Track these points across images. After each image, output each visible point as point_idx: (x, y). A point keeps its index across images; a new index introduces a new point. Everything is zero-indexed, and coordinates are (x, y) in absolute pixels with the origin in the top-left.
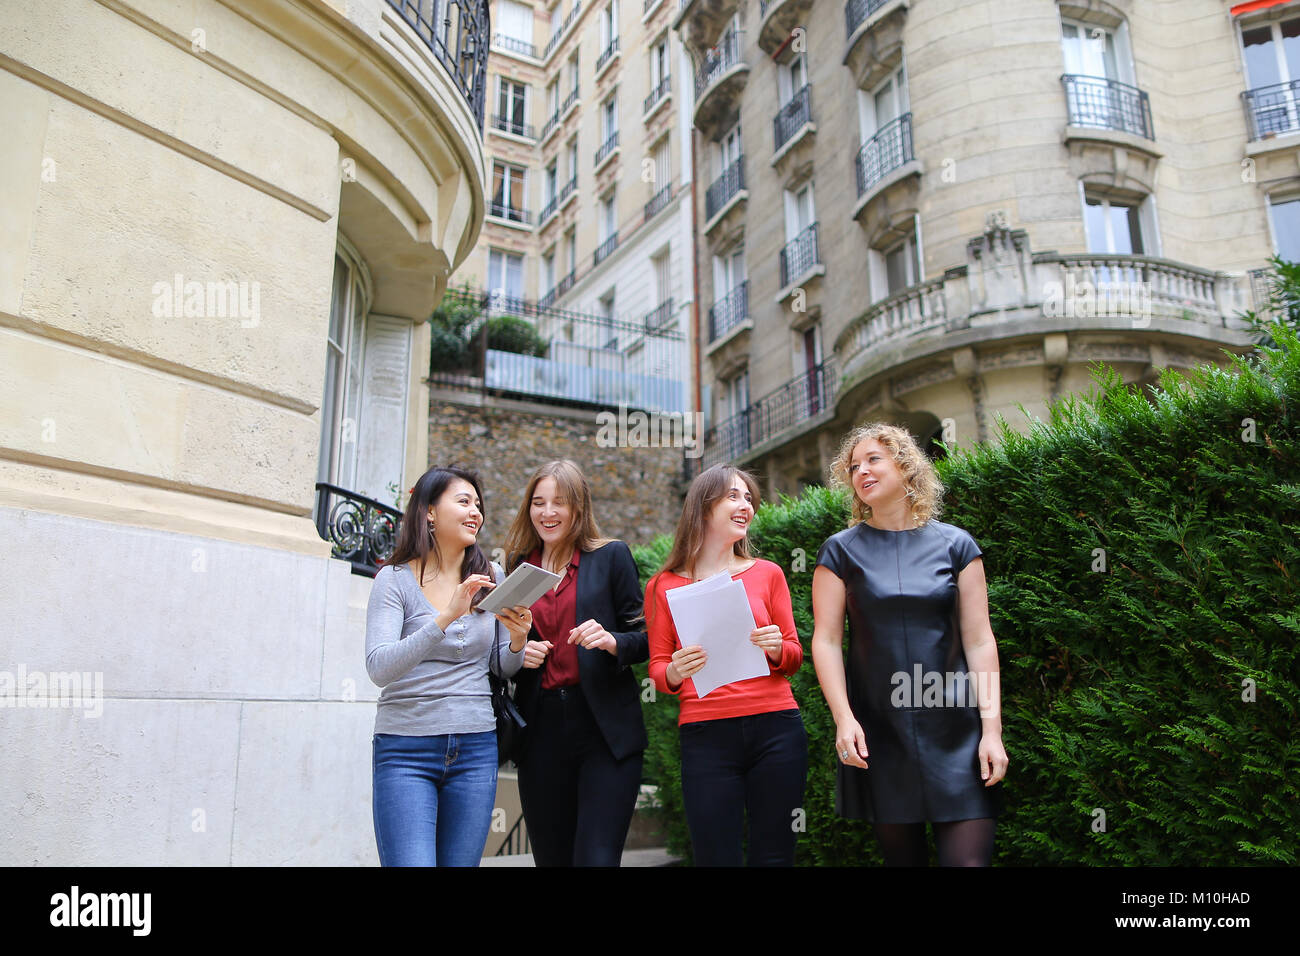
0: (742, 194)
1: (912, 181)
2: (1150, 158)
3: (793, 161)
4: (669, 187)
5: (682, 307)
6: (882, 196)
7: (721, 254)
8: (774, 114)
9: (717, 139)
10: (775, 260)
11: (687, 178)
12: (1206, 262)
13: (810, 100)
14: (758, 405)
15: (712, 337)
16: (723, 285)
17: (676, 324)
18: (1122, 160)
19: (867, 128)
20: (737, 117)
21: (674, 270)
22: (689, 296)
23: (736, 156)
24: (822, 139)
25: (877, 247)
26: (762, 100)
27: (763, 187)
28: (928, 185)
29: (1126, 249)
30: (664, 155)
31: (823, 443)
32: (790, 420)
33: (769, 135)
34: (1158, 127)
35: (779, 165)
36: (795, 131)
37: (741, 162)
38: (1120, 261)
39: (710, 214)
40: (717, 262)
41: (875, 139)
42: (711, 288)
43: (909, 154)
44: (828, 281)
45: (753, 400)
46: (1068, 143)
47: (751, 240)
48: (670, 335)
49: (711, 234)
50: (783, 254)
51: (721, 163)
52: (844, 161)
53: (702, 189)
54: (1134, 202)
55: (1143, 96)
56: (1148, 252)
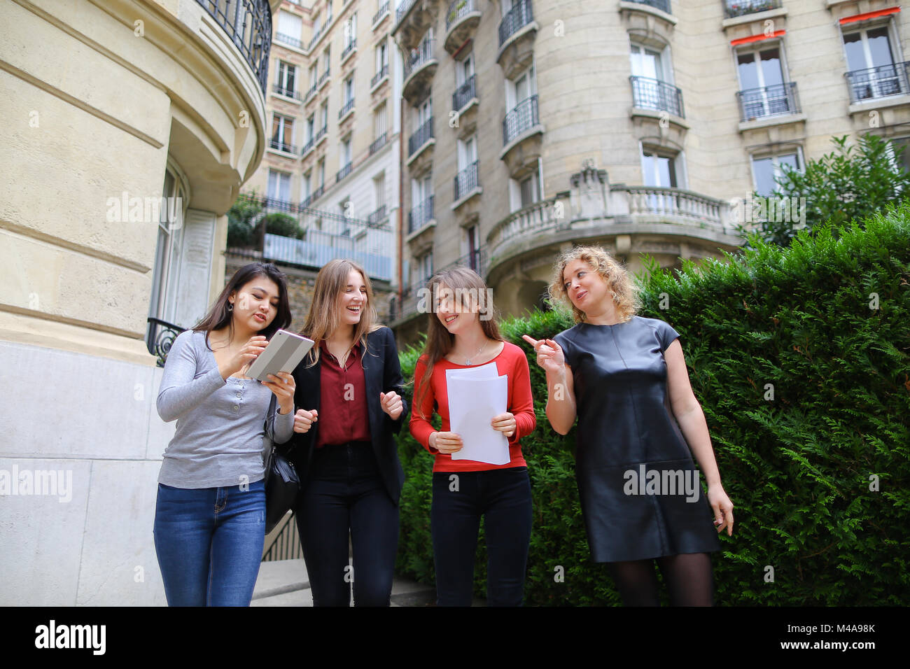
0: (431, 141)
1: (537, 137)
2: (682, 129)
4: (385, 134)
5: (392, 211)
7: (418, 178)
8: (452, 92)
9: (417, 106)
12: (714, 193)
13: (475, 84)
15: (411, 230)
16: (418, 197)
19: (511, 103)
20: (429, 92)
21: (387, 187)
22: (396, 204)
23: (428, 117)
24: (482, 108)
25: (515, 177)
26: (446, 81)
28: (548, 140)
29: (667, 184)
34: (687, 110)
36: (466, 103)
37: (432, 121)
38: (663, 191)
39: (411, 151)
40: (415, 184)
41: (515, 110)
42: (410, 199)
43: (536, 120)
44: (484, 198)
46: (633, 118)
47: (436, 170)
48: (384, 228)
49: (411, 165)
50: (456, 179)
51: (418, 121)
52: (496, 123)
53: (406, 137)
54: (672, 156)
55: (679, 91)
56: (680, 186)
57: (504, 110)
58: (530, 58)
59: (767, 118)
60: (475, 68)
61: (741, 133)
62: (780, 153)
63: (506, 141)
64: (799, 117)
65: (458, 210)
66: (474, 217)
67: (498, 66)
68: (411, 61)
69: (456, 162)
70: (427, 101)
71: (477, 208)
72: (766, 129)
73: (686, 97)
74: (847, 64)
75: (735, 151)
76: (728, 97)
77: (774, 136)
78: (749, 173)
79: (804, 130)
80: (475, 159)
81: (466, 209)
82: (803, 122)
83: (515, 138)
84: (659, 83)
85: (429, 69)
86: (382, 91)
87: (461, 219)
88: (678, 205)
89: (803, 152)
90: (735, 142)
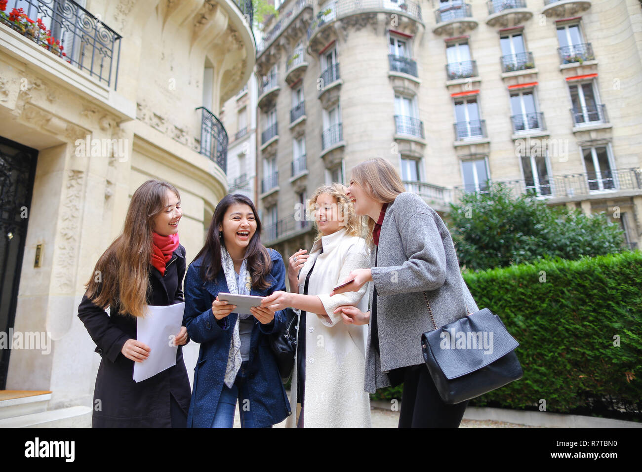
0: (276, 137)
1: (342, 148)
2: (422, 145)
3: (297, 129)
4: (246, 128)
5: (251, 178)
6: (331, 152)
7: (267, 159)
8: (290, 108)
9: (266, 112)
10: (289, 166)
11: (253, 126)
13: (304, 107)
14: (282, 221)
15: (263, 191)
16: (268, 172)
17: (247, 184)
18: (414, 146)
20: (275, 105)
21: (247, 162)
22: (253, 174)
23: (274, 121)
24: (309, 122)
25: (329, 169)
26: (286, 101)
27: (285, 137)
28: (348, 150)
29: (415, 179)
30: (244, 115)
31: (307, 239)
32: (293, 228)
33: (288, 117)
34: (426, 133)
35: (292, 129)
37: (277, 124)
38: (411, 183)
39: (263, 142)
40: (265, 162)
41: (329, 130)
42: (263, 171)
44: (310, 177)
45: (279, 219)
46: (396, 140)
47: (280, 155)
48: (245, 188)
49: (264, 151)
50: (292, 164)
52: (317, 132)
53: (260, 131)
54: (417, 160)
55: (421, 123)
57: (322, 128)
58: (338, 100)
59: (470, 139)
60: (304, 97)
61: (456, 148)
62: (476, 159)
63: (323, 148)
64: (486, 140)
65: (294, 183)
66: (303, 188)
67: (319, 102)
68: (264, 85)
69: (292, 153)
70: (273, 110)
71: (305, 183)
72: (468, 146)
73: (426, 126)
74: (511, 111)
75: (452, 157)
76: (449, 127)
77: (473, 150)
78: (459, 170)
79: (489, 147)
80: (304, 152)
81: (299, 183)
82: (488, 143)
83: (329, 147)
84: (411, 119)
85: (276, 92)
86: (244, 99)
87: (295, 188)
88: (420, 190)
89: (488, 160)
90: (452, 152)
